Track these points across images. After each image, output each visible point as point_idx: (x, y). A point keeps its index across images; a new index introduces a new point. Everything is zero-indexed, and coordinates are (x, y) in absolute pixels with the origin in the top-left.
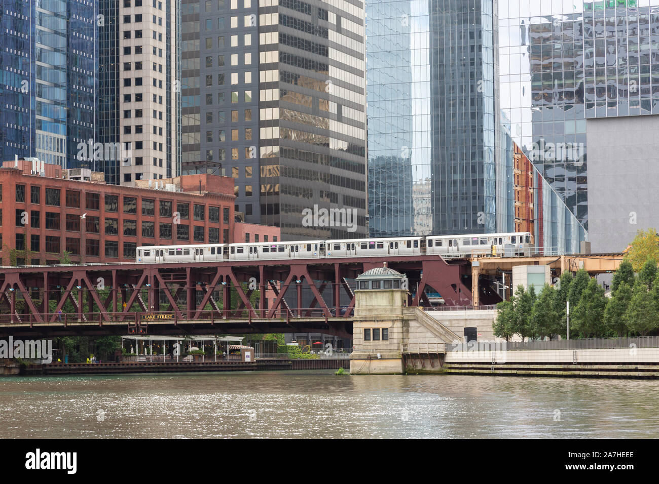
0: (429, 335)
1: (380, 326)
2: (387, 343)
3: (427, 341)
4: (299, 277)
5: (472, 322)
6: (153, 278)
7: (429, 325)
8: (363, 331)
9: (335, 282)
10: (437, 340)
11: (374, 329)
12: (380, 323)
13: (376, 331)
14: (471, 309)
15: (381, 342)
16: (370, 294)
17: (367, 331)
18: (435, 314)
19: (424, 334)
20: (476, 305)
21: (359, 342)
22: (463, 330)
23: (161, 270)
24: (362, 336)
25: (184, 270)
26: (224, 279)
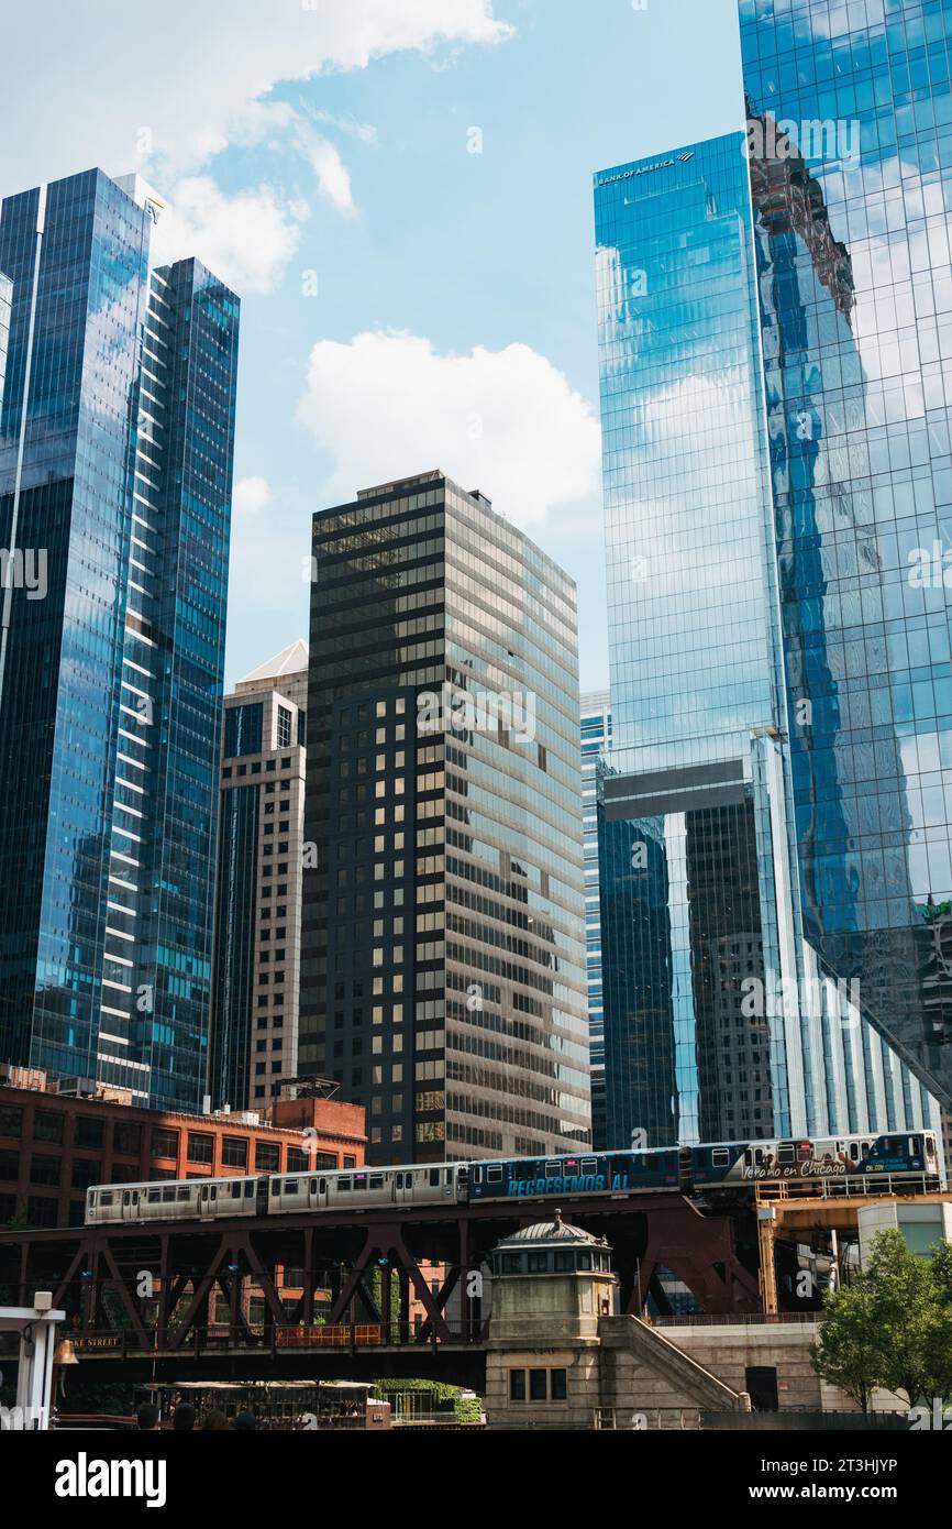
0: (662, 1386)
1: (548, 1362)
2: (562, 1405)
3: (658, 1401)
4: (384, 1251)
5: (765, 1353)
6: (97, 1259)
7: (661, 1360)
8: (507, 1375)
9: (459, 1262)
10: (680, 1400)
11: (532, 1371)
12: (546, 1355)
13: (538, 1374)
14: (762, 1320)
15: (549, 1403)
16: (525, 1285)
17: (516, 1374)
18: (674, 1334)
19: (650, 1384)
20: (774, 1311)
21: (500, 1403)
22: (743, 1374)
23: (113, 1242)
24: (506, 1388)
25: (157, 1239)
26: (235, 1256)
